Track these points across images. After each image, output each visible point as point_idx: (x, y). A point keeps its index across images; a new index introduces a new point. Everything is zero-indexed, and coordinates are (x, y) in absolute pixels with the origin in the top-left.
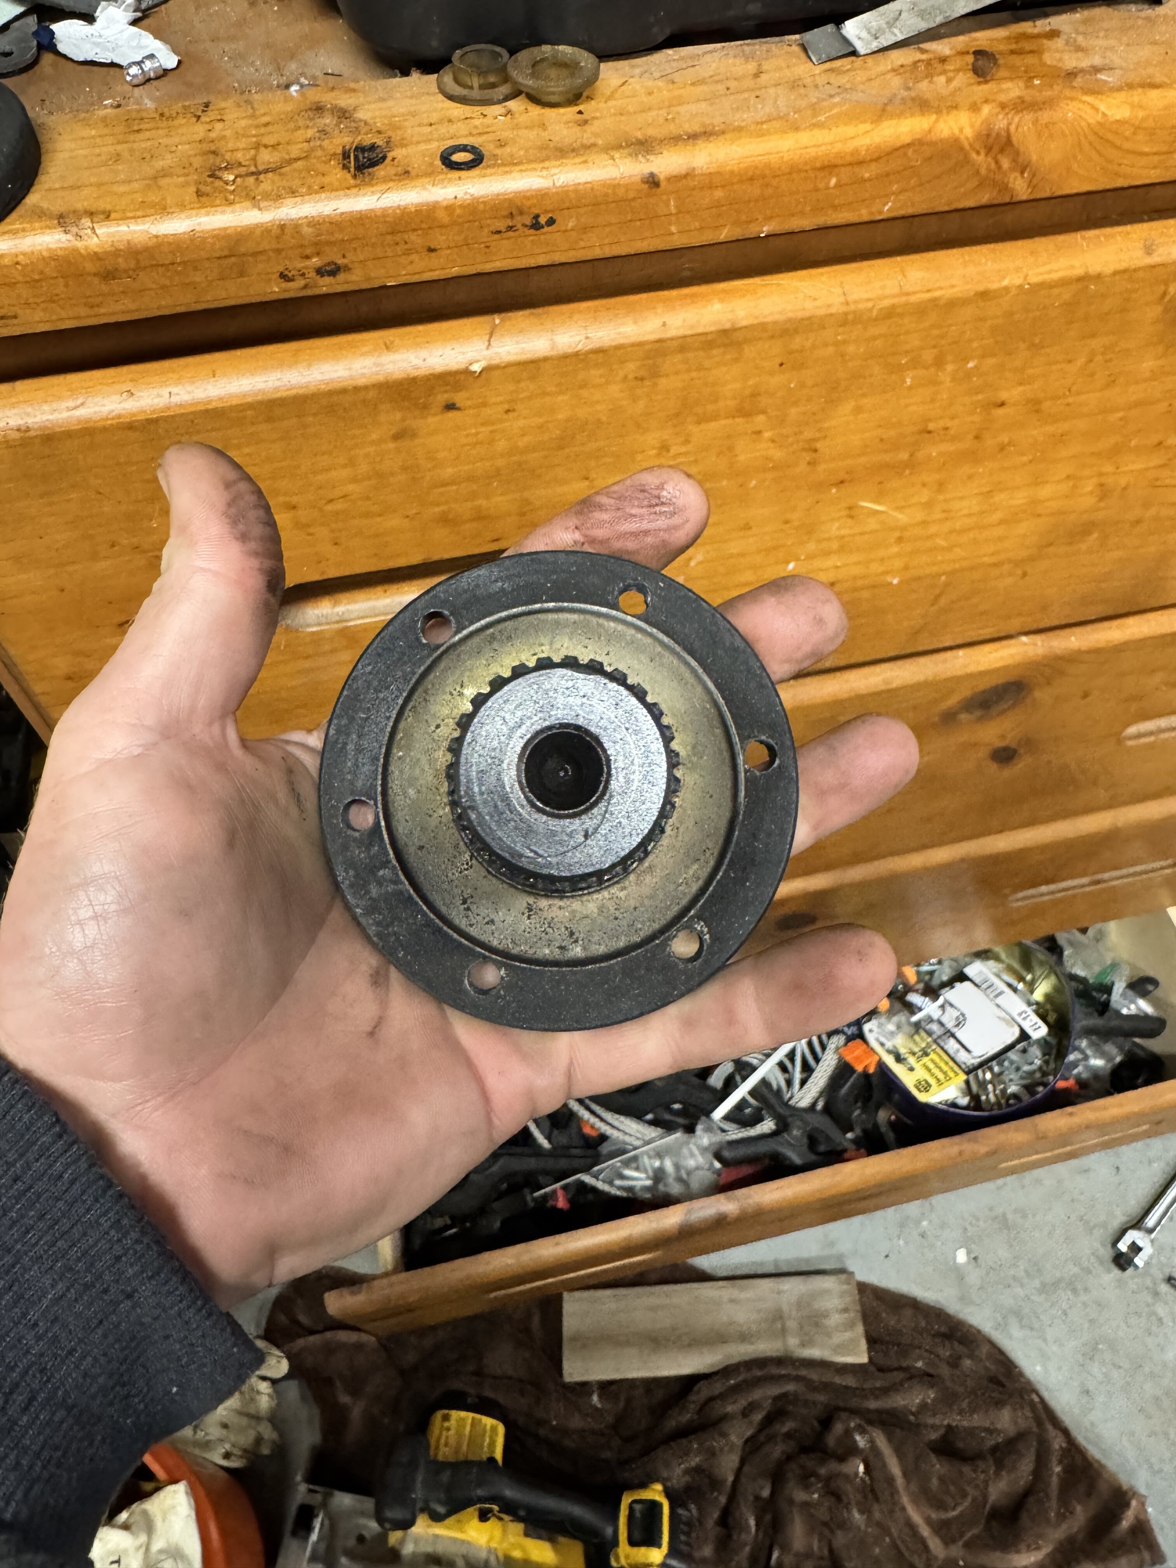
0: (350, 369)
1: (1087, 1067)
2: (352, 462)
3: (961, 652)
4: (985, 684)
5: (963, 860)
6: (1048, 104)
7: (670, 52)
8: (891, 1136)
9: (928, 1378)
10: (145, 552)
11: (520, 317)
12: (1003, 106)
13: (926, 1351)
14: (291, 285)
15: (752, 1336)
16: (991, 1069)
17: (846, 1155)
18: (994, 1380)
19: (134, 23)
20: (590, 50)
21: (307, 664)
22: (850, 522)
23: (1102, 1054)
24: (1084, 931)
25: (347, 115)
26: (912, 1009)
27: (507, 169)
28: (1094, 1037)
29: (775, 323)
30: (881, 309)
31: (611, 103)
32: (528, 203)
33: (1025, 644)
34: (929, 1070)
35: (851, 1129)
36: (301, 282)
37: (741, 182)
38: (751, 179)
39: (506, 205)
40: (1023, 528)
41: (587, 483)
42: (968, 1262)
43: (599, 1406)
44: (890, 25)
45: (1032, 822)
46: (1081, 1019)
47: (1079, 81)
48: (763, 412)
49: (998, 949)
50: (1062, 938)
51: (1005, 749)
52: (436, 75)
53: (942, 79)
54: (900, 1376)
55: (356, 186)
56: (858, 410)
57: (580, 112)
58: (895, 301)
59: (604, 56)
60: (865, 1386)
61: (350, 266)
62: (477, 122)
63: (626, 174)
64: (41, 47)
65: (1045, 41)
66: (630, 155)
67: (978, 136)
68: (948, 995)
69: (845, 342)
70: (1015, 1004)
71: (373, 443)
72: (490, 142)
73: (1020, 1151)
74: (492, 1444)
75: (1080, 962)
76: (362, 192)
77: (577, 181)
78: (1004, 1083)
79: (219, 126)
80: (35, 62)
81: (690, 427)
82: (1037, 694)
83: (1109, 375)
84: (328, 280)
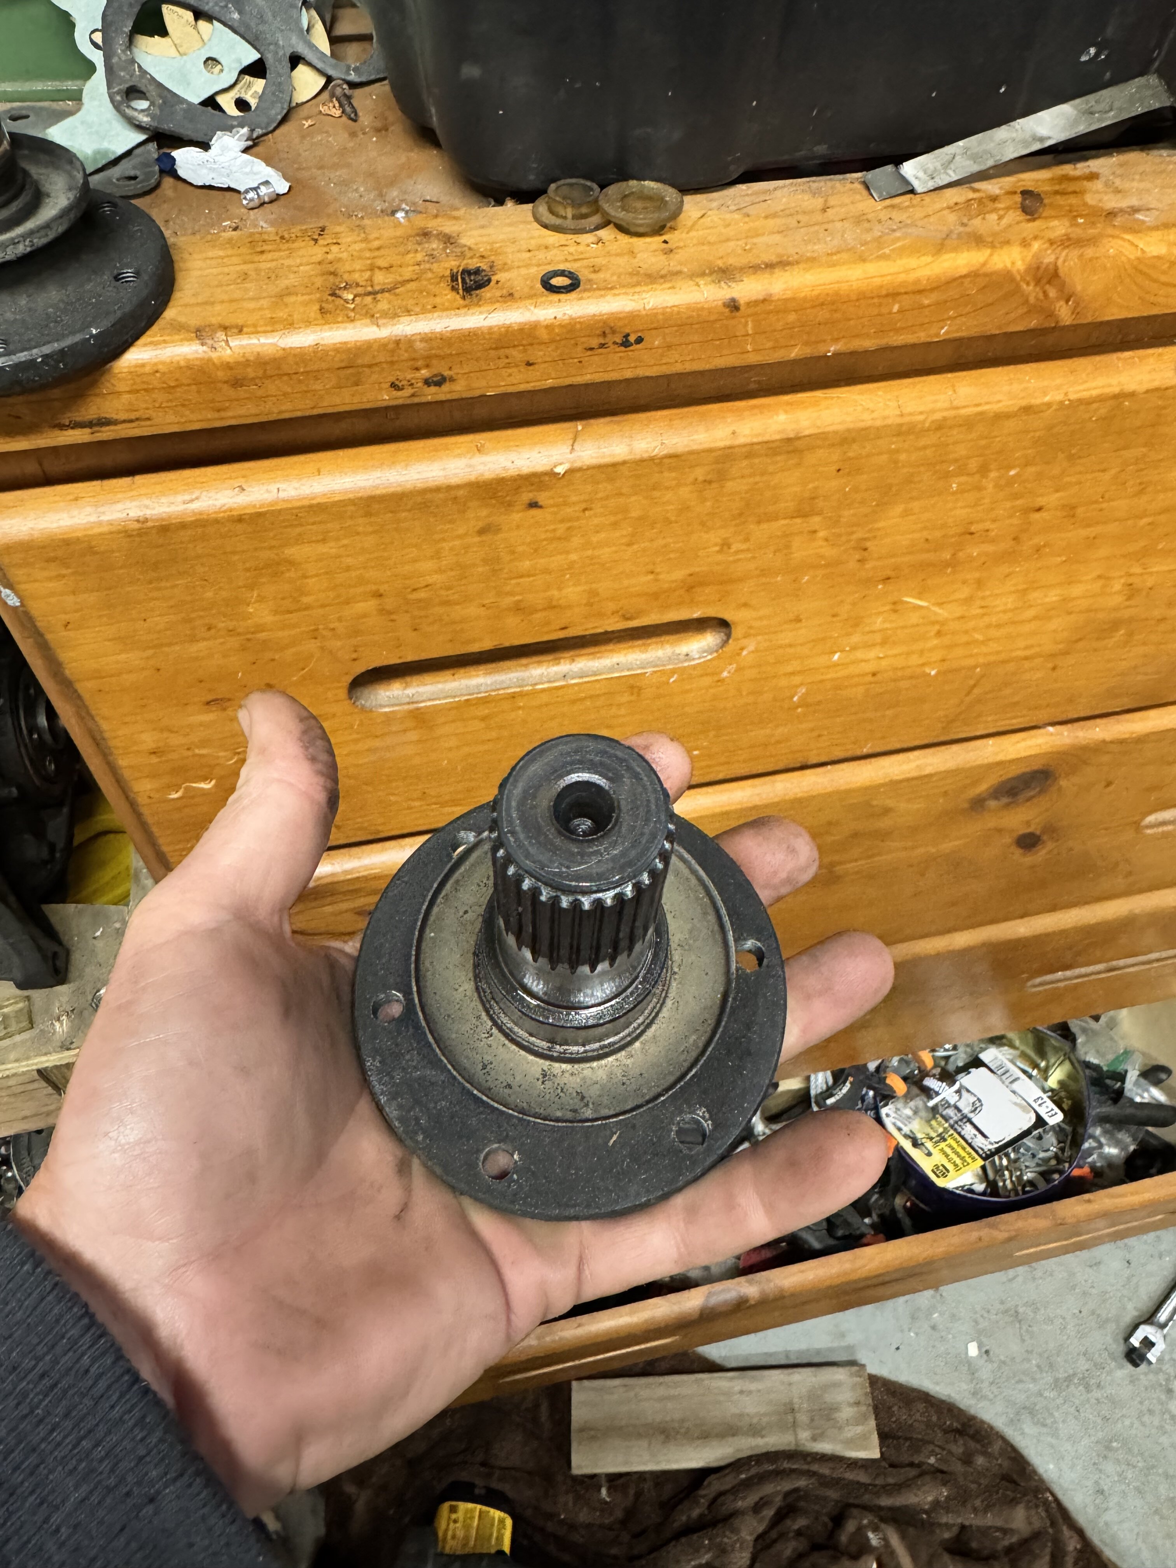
0: (444, 469)
1: (1101, 1155)
2: (437, 555)
3: (991, 741)
4: (1014, 771)
5: (984, 944)
6: (1093, 241)
7: (743, 187)
8: (907, 1222)
9: (940, 1474)
10: (239, 634)
11: (600, 425)
12: (1052, 242)
13: (939, 1446)
14: (400, 393)
15: (763, 1428)
16: (1007, 1155)
17: (865, 1240)
18: (1006, 1478)
19: (246, 150)
20: (673, 185)
21: (377, 743)
22: (894, 616)
23: (1117, 1143)
24: (1097, 1018)
25: (452, 241)
26: (928, 1093)
27: (603, 292)
28: (1108, 1126)
29: (836, 433)
30: (933, 422)
31: (693, 234)
32: (620, 324)
33: (1052, 734)
34: (947, 1156)
35: (869, 1215)
36: (408, 392)
37: (813, 307)
38: (822, 304)
39: (601, 324)
40: (1055, 624)
41: (651, 577)
42: (980, 1356)
43: (608, 1499)
44: (946, 165)
45: (1054, 908)
46: (1096, 1108)
47: (1118, 221)
48: (819, 514)
49: (1011, 1035)
50: (1075, 1026)
51: (1031, 835)
52: (530, 206)
53: (994, 217)
54: (913, 1472)
55: (465, 306)
56: (906, 513)
57: (665, 242)
58: (946, 414)
59: (685, 190)
60: (877, 1482)
61: (455, 377)
62: (572, 249)
63: (711, 298)
64: (162, 172)
65: (1085, 183)
66: (713, 281)
67: (1028, 270)
68: (964, 1080)
69: (897, 451)
70: (1030, 1090)
71: (459, 537)
72: (586, 267)
73: (1037, 1238)
74: (500, 1538)
75: (1093, 1051)
76: (471, 311)
77: (665, 305)
78: (1021, 1170)
79: (335, 249)
80: (158, 185)
81: (752, 526)
82: (1063, 783)
83: (1140, 484)
84: (433, 389)
